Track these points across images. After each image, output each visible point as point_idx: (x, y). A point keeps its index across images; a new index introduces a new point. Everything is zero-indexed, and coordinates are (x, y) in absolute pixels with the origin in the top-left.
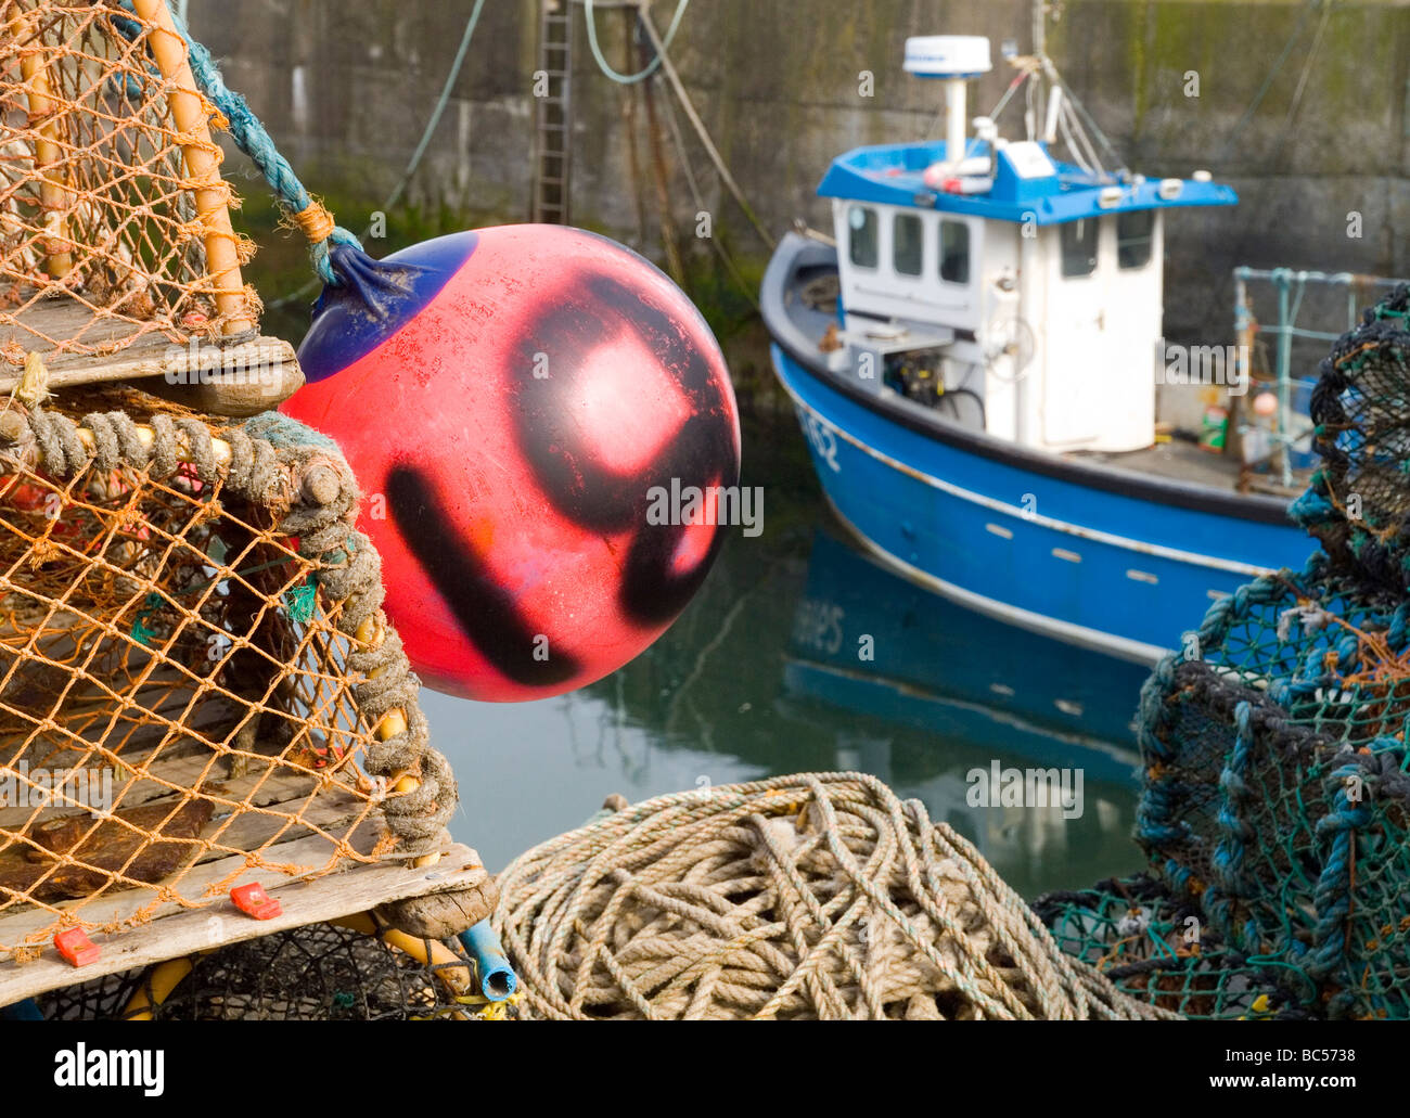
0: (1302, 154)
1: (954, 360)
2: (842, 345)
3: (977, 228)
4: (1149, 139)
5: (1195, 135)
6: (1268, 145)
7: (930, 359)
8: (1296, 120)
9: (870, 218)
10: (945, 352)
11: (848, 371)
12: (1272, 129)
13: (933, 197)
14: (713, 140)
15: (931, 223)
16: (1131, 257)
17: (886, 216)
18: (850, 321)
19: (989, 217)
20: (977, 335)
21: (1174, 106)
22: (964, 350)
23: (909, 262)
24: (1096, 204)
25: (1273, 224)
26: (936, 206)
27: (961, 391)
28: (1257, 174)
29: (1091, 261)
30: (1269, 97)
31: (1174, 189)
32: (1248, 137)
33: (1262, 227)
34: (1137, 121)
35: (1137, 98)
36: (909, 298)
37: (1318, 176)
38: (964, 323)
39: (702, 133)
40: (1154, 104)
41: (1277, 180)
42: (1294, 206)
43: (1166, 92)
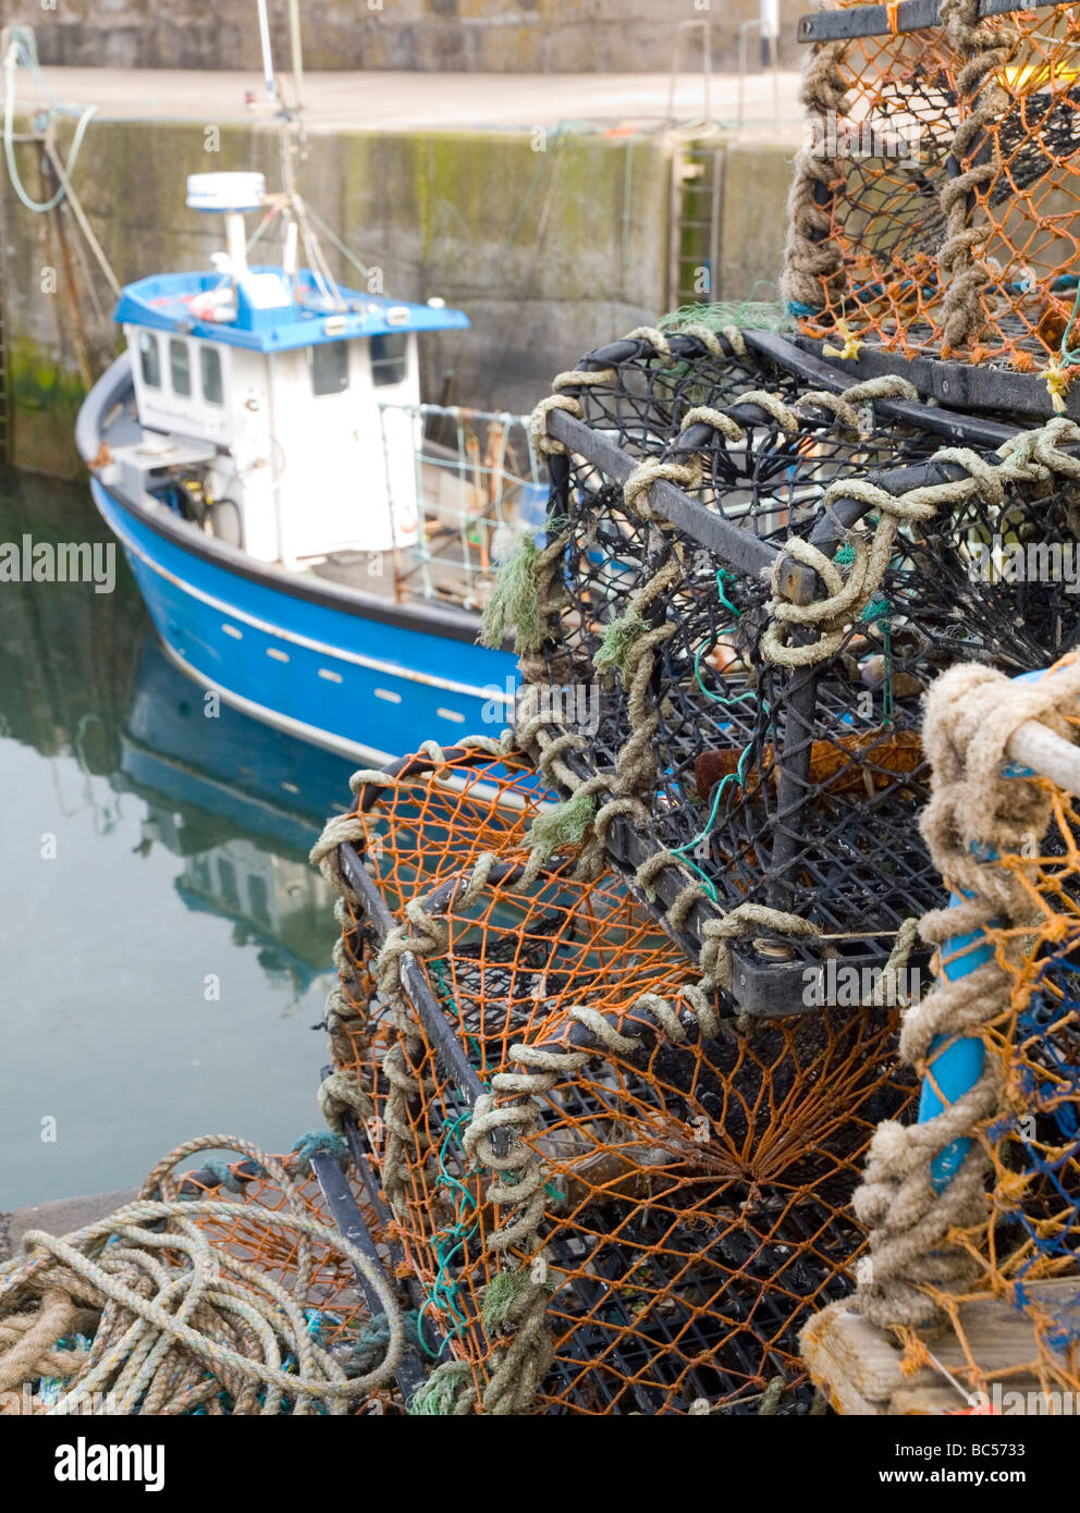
0: (549, 280)
1: (222, 474)
2: (113, 462)
3: (225, 352)
4: (435, 265)
5: (469, 262)
6: (524, 272)
7: (200, 472)
8: (542, 249)
9: (154, 341)
10: (213, 465)
11: (122, 484)
12: (525, 256)
13: (191, 325)
14: (110, 263)
15: (194, 345)
16: (386, 374)
17: (164, 339)
18: (147, 435)
19: (235, 345)
20: (231, 451)
21: (453, 235)
22: (223, 463)
23: (181, 383)
24: (323, 332)
25: (530, 344)
26: (195, 332)
27: (224, 501)
28: (516, 298)
29: (343, 381)
30: (522, 229)
31: (402, 316)
32: (508, 264)
33: (521, 346)
34: (425, 249)
35: (423, 228)
36: (184, 417)
37: (561, 300)
38: (223, 440)
39: (101, 257)
40: (437, 234)
41: (531, 303)
42: (545, 327)
43: (446, 223)
